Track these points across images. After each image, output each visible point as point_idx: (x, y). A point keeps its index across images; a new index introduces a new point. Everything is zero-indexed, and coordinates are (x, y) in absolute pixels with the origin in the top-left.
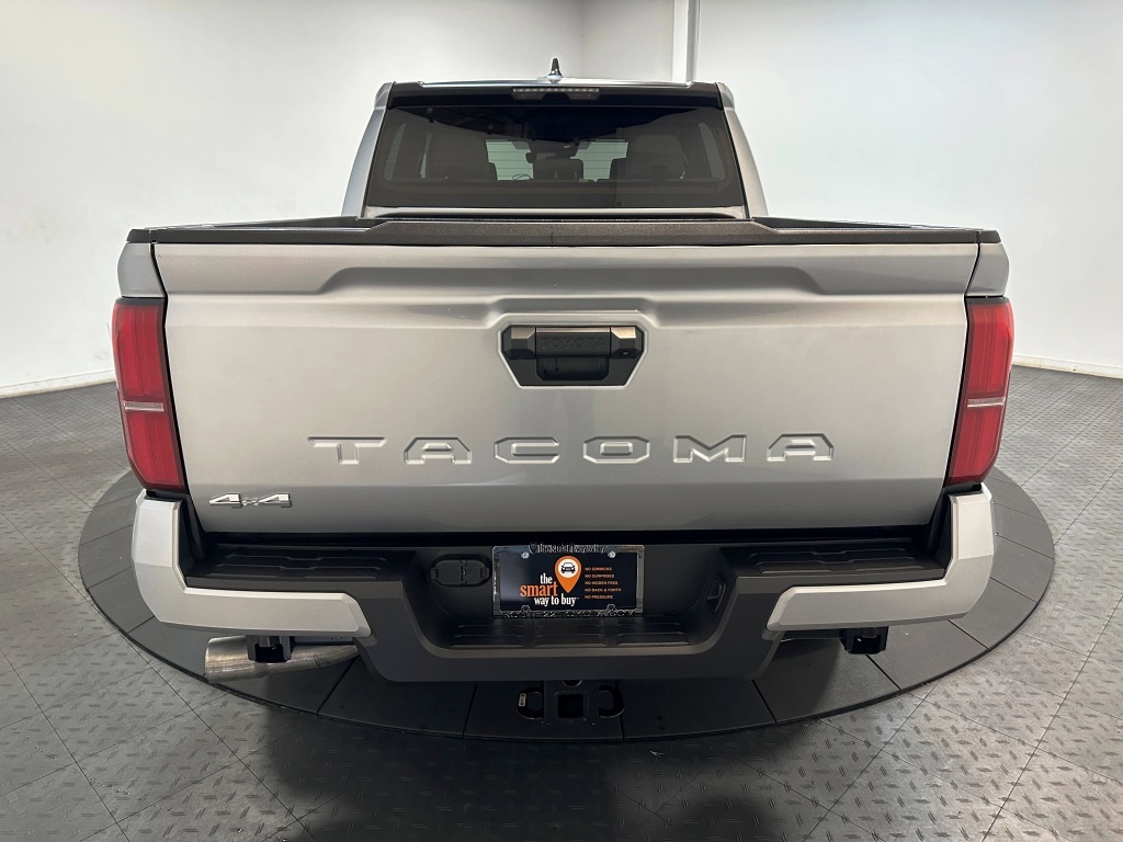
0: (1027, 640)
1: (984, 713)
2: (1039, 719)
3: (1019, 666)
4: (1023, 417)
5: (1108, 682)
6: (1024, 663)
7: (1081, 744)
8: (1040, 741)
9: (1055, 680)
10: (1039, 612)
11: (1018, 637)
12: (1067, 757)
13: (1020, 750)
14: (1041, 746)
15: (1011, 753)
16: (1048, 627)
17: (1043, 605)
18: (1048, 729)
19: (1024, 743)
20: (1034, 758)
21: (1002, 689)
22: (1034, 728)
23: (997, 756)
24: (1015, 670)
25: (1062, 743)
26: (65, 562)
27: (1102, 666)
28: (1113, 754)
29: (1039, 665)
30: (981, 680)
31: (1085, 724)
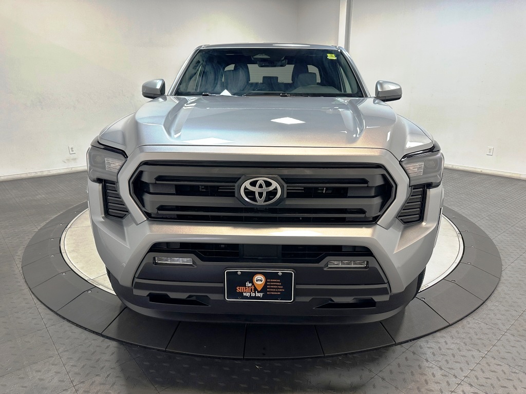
0: (474, 321)
1: (439, 359)
2: (468, 364)
3: (465, 335)
4: (503, 204)
5: (513, 347)
6: (469, 333)
7: (489, 380)
8: (465, 377)
9: (483, 344)
10: (484, 306)
11: (469, 319)
12: (478, 387)
13: (453, 380)
14: (466, 380)
15: (448, 382)
16: (487, 314)
17: (488, 303)
18: (472, 370)
19: (456, 377)
20: (460, 386)
21: (453, 346)
22: (464, 369)
23: (439, 383)
24: (462, 336)
25: (477, 379)
26: (18, 254)
27: (512, 338)
28: (505, 387)
29: (477, 335)
30: (442, 340)
31: (494, 370)
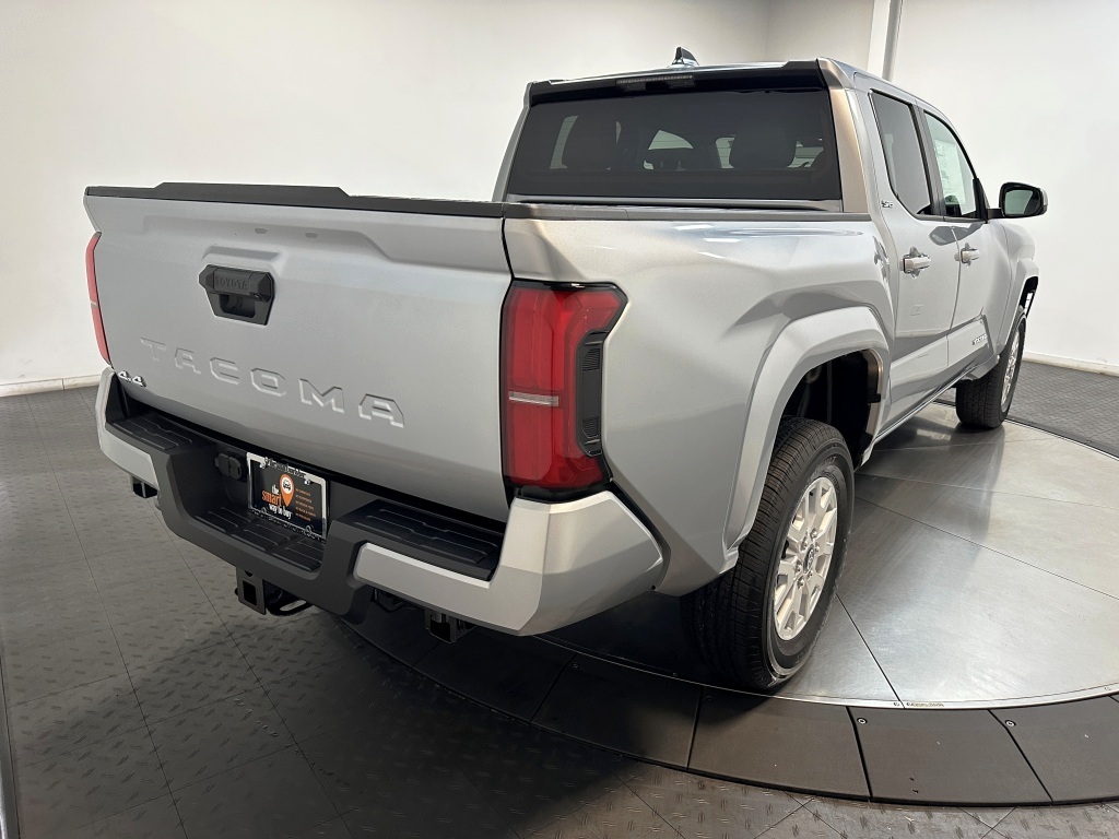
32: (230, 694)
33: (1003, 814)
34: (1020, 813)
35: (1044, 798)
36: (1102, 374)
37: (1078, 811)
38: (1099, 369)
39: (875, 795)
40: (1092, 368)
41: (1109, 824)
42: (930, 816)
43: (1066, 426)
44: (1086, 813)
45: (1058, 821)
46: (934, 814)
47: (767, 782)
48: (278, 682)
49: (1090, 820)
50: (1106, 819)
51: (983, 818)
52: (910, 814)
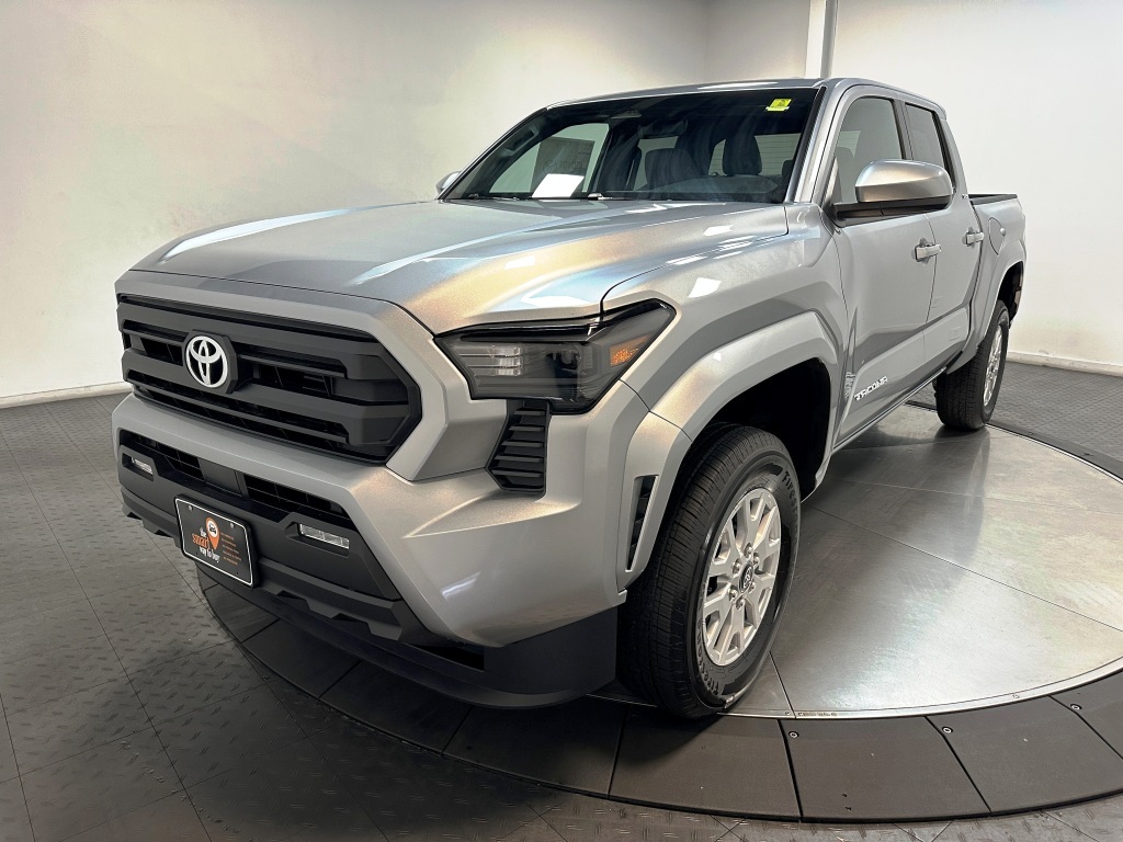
32: (118, 736)
33: (939, 828)
34: (957, 827)
35: (983, 809)
36: (1045, 366)
37: (1017, 821)
38: (1042, 361)
39: (806, 814)
40: (1035, 360)
41: (1049, 833)
42: (864, 835)
43: (1010, 418)
44: (1025, 824)
45: (997, 833)
46: (867, 832)
47: (692, 806)
48: (170, 720)
49: (1029, 830)
50: (1046, 828)
51: (920, 833)
52: (843, 833)
